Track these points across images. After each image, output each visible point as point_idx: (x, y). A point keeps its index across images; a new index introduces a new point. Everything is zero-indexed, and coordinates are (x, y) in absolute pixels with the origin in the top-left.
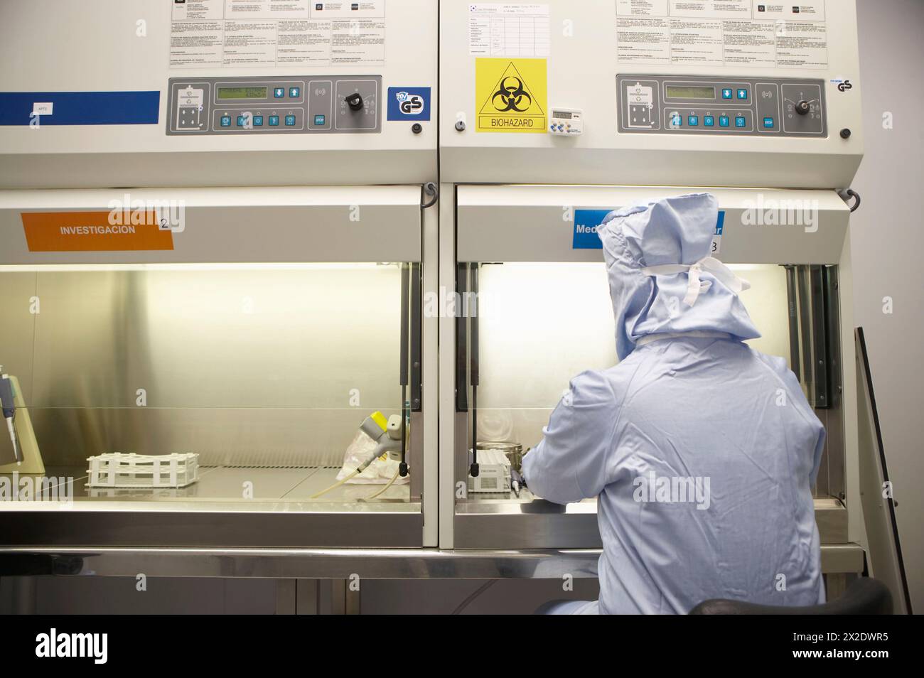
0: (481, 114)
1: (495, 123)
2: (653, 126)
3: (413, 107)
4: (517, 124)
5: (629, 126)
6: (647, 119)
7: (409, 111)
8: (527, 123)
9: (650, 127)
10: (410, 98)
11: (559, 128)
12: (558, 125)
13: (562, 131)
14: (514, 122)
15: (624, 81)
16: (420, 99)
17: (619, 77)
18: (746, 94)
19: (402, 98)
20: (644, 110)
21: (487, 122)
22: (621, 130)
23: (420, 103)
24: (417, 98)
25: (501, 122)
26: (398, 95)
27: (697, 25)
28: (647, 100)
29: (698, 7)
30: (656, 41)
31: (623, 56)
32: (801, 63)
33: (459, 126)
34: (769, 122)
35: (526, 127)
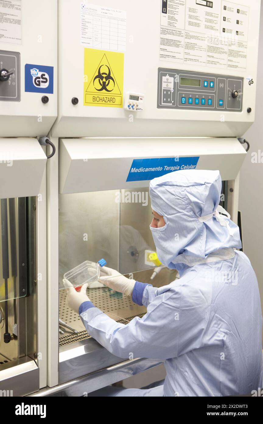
0: (87, 93)
1: (94, 99)
2: (174, 104)
3: (42, 82)
4: (107, 101)
5: (162, 104)
6: (170, 99)
7: (39, 85)
8: (111, 100)
9: (171, 104)
10: (40, 74)
11: (132, 107)
12: (132, 105)
13: (133, 109)
14: (105, 99)
15: (162, 72)
16: (47, 76)
17: (160, 70)
18: (213, 85)
19: (35, 73)
20: (169, 93)
21: (90, 98)
22: (159, 107)
23: (46, 79)
24: (44, 75)
26: (31, 70)
27: (197, 38)
28: (171, 86)
29: (197, 25)
30: (178, 46)
31: (162, 56)
32: (236, 67)
33: (75, 101)
34: (221, 103)
35: (111, 103)
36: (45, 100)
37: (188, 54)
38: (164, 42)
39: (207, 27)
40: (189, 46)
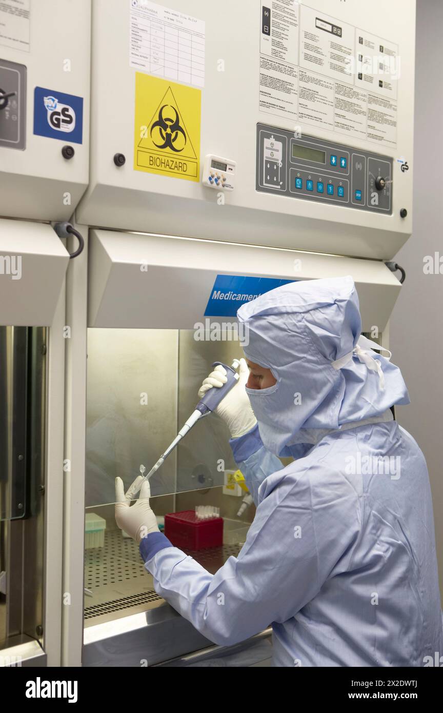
0: (140, 148)
2: (283, 187)
3: (64, 121)
4: (173, 167)
5: (264, 184)
6: (277, 178)
7: (58, 126)
8: (180, 167)
9: (279, 187)
10: (60, 107)
11: (216, 180)
12: (216, 177)
13: (218, 184)
14: (170, 163)
15: (264, 131)
16: (71, 112)
17: (260, 126)
18: (346, 164)
19: (50, 103)
20: (275, 168)
21: (145, 158)
22: (259, 188)
25: (158, 161)
26: (45, 99)
27: (318, 82)
28: (278, 156)
29: (319, 62)
30: (288, 91)
31: (263, 103)
32: (381, 138)
33: (119, 160)
34: (358, 195)
35: (180, 171)
36: (68, 153)
37: (305, 107)
38: (265, 81)
39: (333, 67)
40: (306, 94)
